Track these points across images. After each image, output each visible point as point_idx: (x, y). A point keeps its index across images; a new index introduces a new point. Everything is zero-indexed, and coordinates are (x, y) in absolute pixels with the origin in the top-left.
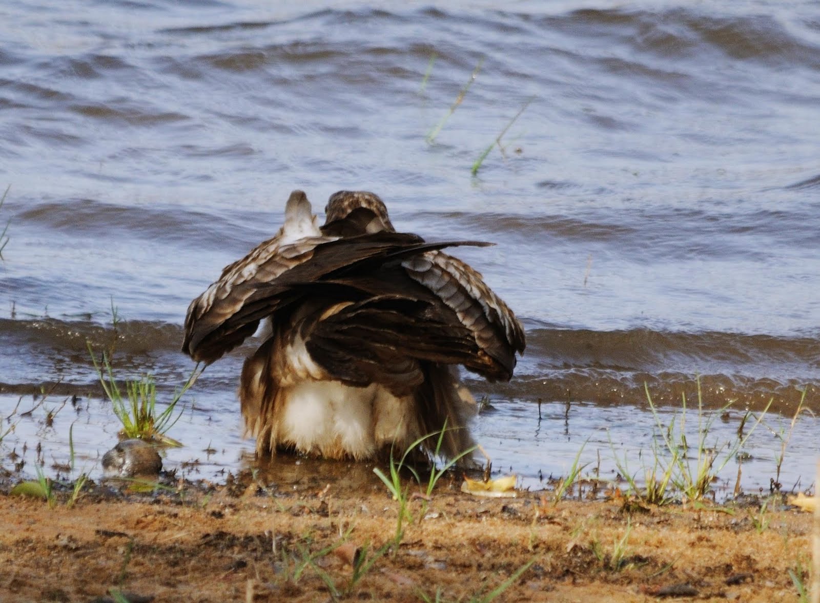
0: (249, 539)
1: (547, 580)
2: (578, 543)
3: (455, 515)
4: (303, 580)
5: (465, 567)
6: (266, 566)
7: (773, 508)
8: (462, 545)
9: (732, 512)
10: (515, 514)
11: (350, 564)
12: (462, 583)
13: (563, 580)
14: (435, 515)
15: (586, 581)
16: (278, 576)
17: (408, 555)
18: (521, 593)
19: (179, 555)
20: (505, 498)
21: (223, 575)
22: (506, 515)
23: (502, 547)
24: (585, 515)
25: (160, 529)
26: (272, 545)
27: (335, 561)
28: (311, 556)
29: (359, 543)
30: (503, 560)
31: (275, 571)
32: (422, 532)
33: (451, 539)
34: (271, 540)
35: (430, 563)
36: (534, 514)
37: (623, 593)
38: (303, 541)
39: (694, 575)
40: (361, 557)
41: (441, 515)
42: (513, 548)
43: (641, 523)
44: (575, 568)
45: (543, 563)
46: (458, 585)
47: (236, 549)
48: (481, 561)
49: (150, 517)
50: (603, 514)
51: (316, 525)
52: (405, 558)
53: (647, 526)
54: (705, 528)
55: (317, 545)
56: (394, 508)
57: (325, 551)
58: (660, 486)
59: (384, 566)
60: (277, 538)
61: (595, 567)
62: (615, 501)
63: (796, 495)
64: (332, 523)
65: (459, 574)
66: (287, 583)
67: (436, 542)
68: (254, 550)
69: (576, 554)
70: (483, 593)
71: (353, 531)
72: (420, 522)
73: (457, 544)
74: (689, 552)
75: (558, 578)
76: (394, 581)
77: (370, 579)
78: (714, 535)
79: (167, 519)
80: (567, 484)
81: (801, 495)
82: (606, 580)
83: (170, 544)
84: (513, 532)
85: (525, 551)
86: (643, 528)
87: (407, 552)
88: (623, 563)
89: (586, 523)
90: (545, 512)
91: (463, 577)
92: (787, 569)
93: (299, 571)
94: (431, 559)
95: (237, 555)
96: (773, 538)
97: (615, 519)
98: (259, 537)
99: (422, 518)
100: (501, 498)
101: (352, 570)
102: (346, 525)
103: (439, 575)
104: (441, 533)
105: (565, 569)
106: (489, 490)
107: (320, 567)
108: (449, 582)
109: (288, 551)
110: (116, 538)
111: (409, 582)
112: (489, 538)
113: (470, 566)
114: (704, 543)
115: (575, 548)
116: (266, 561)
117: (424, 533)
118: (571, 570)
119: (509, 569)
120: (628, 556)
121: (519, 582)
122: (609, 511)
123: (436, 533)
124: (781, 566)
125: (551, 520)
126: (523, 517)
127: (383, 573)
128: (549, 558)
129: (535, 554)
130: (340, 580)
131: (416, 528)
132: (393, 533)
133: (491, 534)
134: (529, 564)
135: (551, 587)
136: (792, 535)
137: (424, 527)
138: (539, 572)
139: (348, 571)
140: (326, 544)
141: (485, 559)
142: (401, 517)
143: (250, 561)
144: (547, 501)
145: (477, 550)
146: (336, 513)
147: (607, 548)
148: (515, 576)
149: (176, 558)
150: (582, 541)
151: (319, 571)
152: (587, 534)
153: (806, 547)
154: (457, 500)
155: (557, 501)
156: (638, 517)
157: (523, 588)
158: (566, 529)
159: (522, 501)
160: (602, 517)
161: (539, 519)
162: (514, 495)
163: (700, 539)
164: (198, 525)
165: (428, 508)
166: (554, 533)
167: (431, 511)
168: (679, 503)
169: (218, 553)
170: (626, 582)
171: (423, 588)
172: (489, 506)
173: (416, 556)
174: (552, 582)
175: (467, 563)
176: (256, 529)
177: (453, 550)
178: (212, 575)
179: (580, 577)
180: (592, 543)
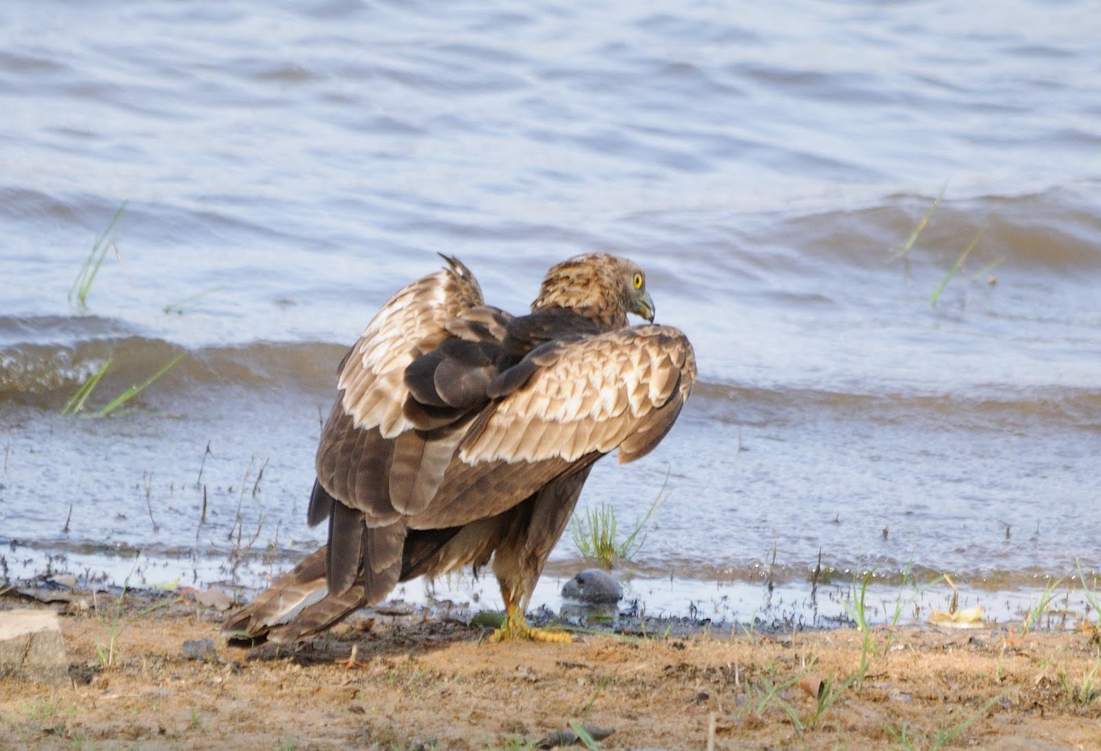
0: (712, 671)
1: (1015, 712)
2: (1047, 676)
3: (921, 646)
4: (766, 713)
5: (932, 699)
6: (729, 698)
8: (928, 677)
10: (982, 646)
11: (814, 697)
12: (928, 716)
13: (1032, 713)
14: (901, 647)
15: (1055, 714)
16: (741, 709)
17: (873, 687)
18: (988, 726)
19: (640, 687)
20: (972, 629)
21: (684, 708)
22: (972, 647)
23: (969, 679)
24: (1053, 647)
25: (621, 661)
26: (734, 677)
27: (799, 693)
28: (775, 688)
29: (823, 676)
30: (969, 692)
31: (738, 703)
32: (887, 664)
33: (916, 671)
34: (734, 671)
35: (896, 695)
36: (1002, 646)
37: (1092, 726)
38: (766, 673)
40: (825, 690)
41: (906, 647)
42: (980, 680)
44: (1043, 700)
45: (1011, 695)
46: (924, 718)
47: (698, 681)
48: (948, 693)
49: (611, 649)
50: (1072, 646)
51: (779, 657)
52: (870, 690)
55: (780, 678)
56: (858, 639)
57: (788, 683)
59: (848, 698)
60: (741, 670)
61: (1064, 699)
62: (1084, 633)
64: (795, 655)
65: (925, 707)
66: (750, 715)
67: (902, 674)
68: (717, 682)
69: (1044, 687)
70: (950, 726)
71: (816, 663)
72: (886, 653)
73: (923, 676)
75: (1026, 711)
76: (859, 714)
77: (835, 712)
79: (629, 650)
80: (1035, 616)
82: (1075, 713)
83: (631, 676)
84: (980, 665)
85: (993, 683)
87: (872, 684)
88: (1093, 696)
89: (1055, 655)
90: (1012, 644)
91: (929, 709)
93: (762, 704)
94: (897, 691)
95: (699, 687)
97: (1084, 650)
98: (721, 668)
99: (887, 649)
100: (967, 630)
101: (816, 702)
102: (809, 658)
103: (905, 708)
104: (907, 665)
105: (1033, 701)
106: (955, 621)
107: (784, 699)
108: (915, 715)
109: (751, 683)
110: (576, 669)
111: (874, 715)
112: (955, 670)
113: (936, 699)
115: (1043, 681)
116: (729, 693)
117: (890, 665)
118: (1039, 703)
119: (974, 701)
120: (1098, 688)
121: (987, 714)
122: (1079, 642)
123: (901, 665)
125: (1019, 652)
126: (990, 649)
127: (848, 706)
128: (1017, 690)
129: (1002, 686)
130: (804, 713)
131: (880, 660)
132: (857, 665)
133: (957, 667)
135: (1019, 720)
137: (889, 659)
138: (1006, 705)
139: (812, 704)
140: (790, 675)
141: (951, 691)
142: (866, 649)
143: (712, 693)
144: (1015, 633)
145: (943, 682)
146: (799, 644)
147: (1076, 680)
148: (982, 710)
149: (637, 690)
150: (1051, 673)
152: (1055, 666)
154: (922, 631)
155: (1025, 632)
157: (990, 721)
158: (1034, 660)
159: (990, 632)
160: (1071, 648)
161: (1006, 651)
162: (981, 625)
164: (660, 656)
165: (893, 640)
166: (1022, 665)
167: (897, 642)
169: (680, 685)
170: (1096, 715)
171: (889, 720)
172: (955, 638)
173: (881, 688)
174: (1020, 715)
175: (933, 695)
176: (718, 661)
177: (920, 681)
178: (674, 708)
179: (1049, 710)
180: (1061, 675)
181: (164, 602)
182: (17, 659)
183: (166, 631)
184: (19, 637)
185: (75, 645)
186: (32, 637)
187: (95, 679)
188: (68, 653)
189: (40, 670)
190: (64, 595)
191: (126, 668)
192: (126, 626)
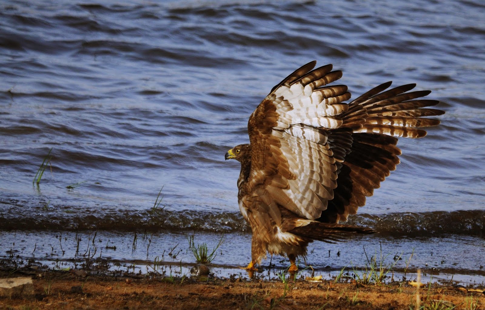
0: (237, 296)
3: (303, 288)
5: (306, 304)
6: (243, 304)
7: (404, 285)
8: (305, 298)
9: (391, 287)
10: (322, 287)
11: (269, 303)
13: (337, 309)
14: (296, 288)
15: (344, 309)
16: (247, 307)
17: (288, 301)
19: (215, 301)
21: (229, 307)
22: (319, 288)
23: (318, 298)
24: (344, 288)
25: (209, 292)
27: (265, 303)
28: (257, 301)
29: (272, 297)
30: (318, 302)
31: (246, 306)
33: (301, 295)
34: (244, 296)
36: (328, 287)
38: (254, 296)
39: (379, 307)
40: (273, 301)
41: (298, 288)
42: (321, 298)
43: (362, 291)
44: (341, 304)
45: (331, 303)
47: (233, 299)
48: (311, 302)
49: (206, 289)
50: (350, 288)
51: (258, 291)
53: (364, 291)
54: (382, 292)
55: (259, 298)
56: (283, 286)
57: (261, 299)
58: (368, 279)
59: (280, 304)
60: (246, 295)
61: (347, 304)
62: (353, 283)
63: (411, 282)
64: (264, 291)
67: (297, 296)
68: (239, 299)
69: (341, 300)
71: (270, 293)
73: (303, 297)
74: (377, 300)
75: (335, 308)
76: (283, 309)
77: (276, 308)
78: (385, 295)
79: (211, 289)
80: (338, 278)
81: (412, 281)
83: (212, 297)
84: (321, 293)
85: (325, 299)
86: (362, 292)
87: (287, 299)
88: (356, 303)
89: (344, 290)
90: (331, 287)
91: (305, 307)
92: (408, 305)
93: (253, 306)
94: (295, 302)
95: (233, 301)
96: (404, 295)
97: (353, 289)
98: (240, 295)
99: (292, 289)
100: (317, 283)
101: (270, 305)
102: (268, 291)
103: (298, 307)
104: (298, 294)
105: (338, 305)
106: (313, 280)
107: (260, 304)
109: (250, 300)
110: (195, 295)
111: (288, 309)
113: (307, 304)
114: (382, 297)
115: (341, 298)
116: (243, 303)
117: (293, 294)
119: (320, 305)
120: (358, 301)
122: (352, 286)
123: (296, 294)
124: (406, 304)
125: (333, 289)
126: (324, 288)
127: (280, 306)
128: (332, 301)
129: (328, 300)
130: (266, 309)
131: (290, 292)
132: (283, 294)
133: (314, 294)
134: (326, 304)
136: (410, 294)
137: (293, 292)
138: (330, 306)
140: (262, 297)
142: (285, 288)
143: (238, 302)
144: (332, 284)
145: (310, 299)
146: (265, 287)
147: (351, 298)
148: (322, 307)
149: (214, 302)
150: (343, 296)
151: (259, 306)
152: (344, 294)
153: (414, 298)
154: (303, 283)
155: (335, 283)
156: (361, 288)
159: (324, 283)
161: (329, 289)
162: (321, 281)
163: (380, 295)
164: (221, 291)
166: (334, 293)
167: (295, 287)
168: (374, 284)
169: (227, 300)
172: (313, 285)
173: (290, 301)
175: (307, 303)
176: (239, 293)
177: (302, 299)
178: (225, 307)
179: (342, 308)
180: (346, 297)
181: (66, 275)
182: (19, 292)
183: (66, 284)
184: (20, 286)
185: (37, 288)
186: (24, 286)
187: (44, 299)
188: (35, 291)
189: (26, 296)
190: (34, 272)
191: (54, 296)
192: (53, 282)
